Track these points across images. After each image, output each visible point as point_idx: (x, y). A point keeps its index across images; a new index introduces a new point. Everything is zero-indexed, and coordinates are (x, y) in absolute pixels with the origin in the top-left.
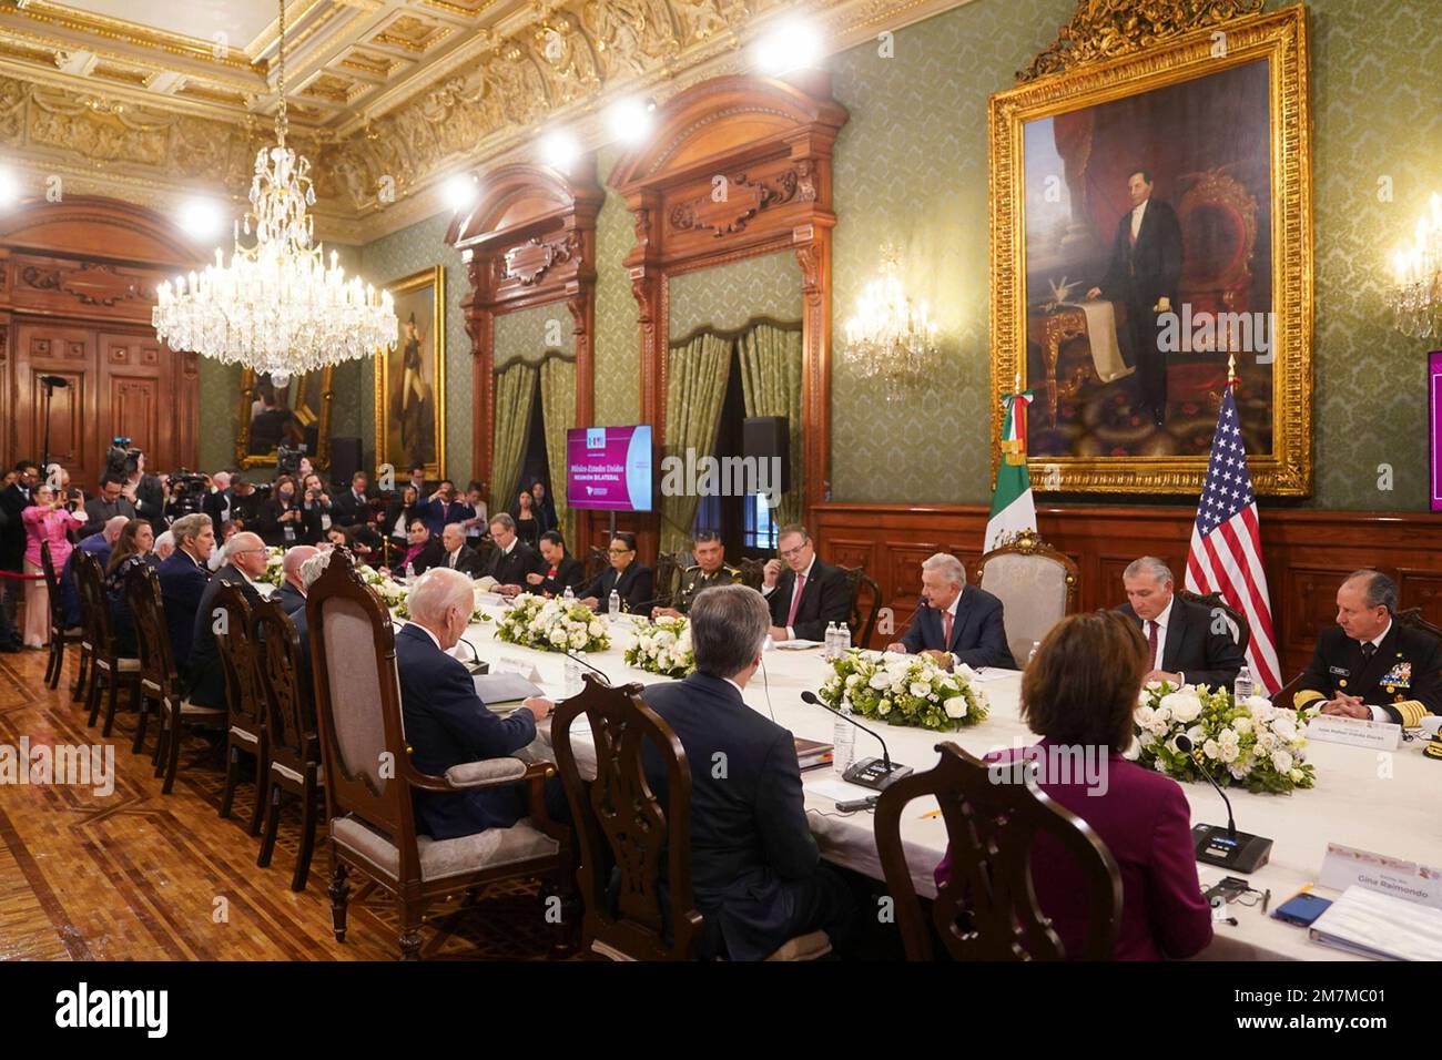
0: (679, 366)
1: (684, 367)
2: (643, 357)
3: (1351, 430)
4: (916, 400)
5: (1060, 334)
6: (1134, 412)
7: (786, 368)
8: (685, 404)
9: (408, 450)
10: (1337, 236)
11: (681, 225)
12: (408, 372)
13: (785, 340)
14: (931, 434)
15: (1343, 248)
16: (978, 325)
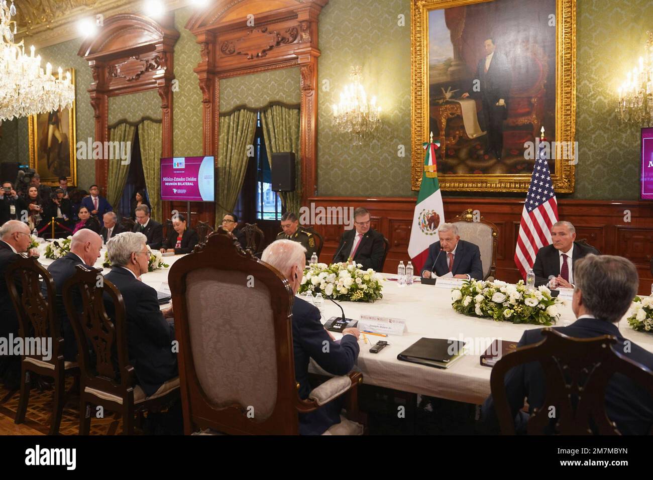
0: (226, 126)
1: (229, 127)
2: (204, 121)
3: (591, 164)
4: (366, 145)
5: (447, 114)
6: (486, 153)
7: (290, 128)
8: (230, 146)
9: (52, 169)
10: (585, 75)
11: (227, 52)
12: (51, 127)
13: (289, 113)
14: (375, 162)
15: (588, 80)
16: (402, 109)
